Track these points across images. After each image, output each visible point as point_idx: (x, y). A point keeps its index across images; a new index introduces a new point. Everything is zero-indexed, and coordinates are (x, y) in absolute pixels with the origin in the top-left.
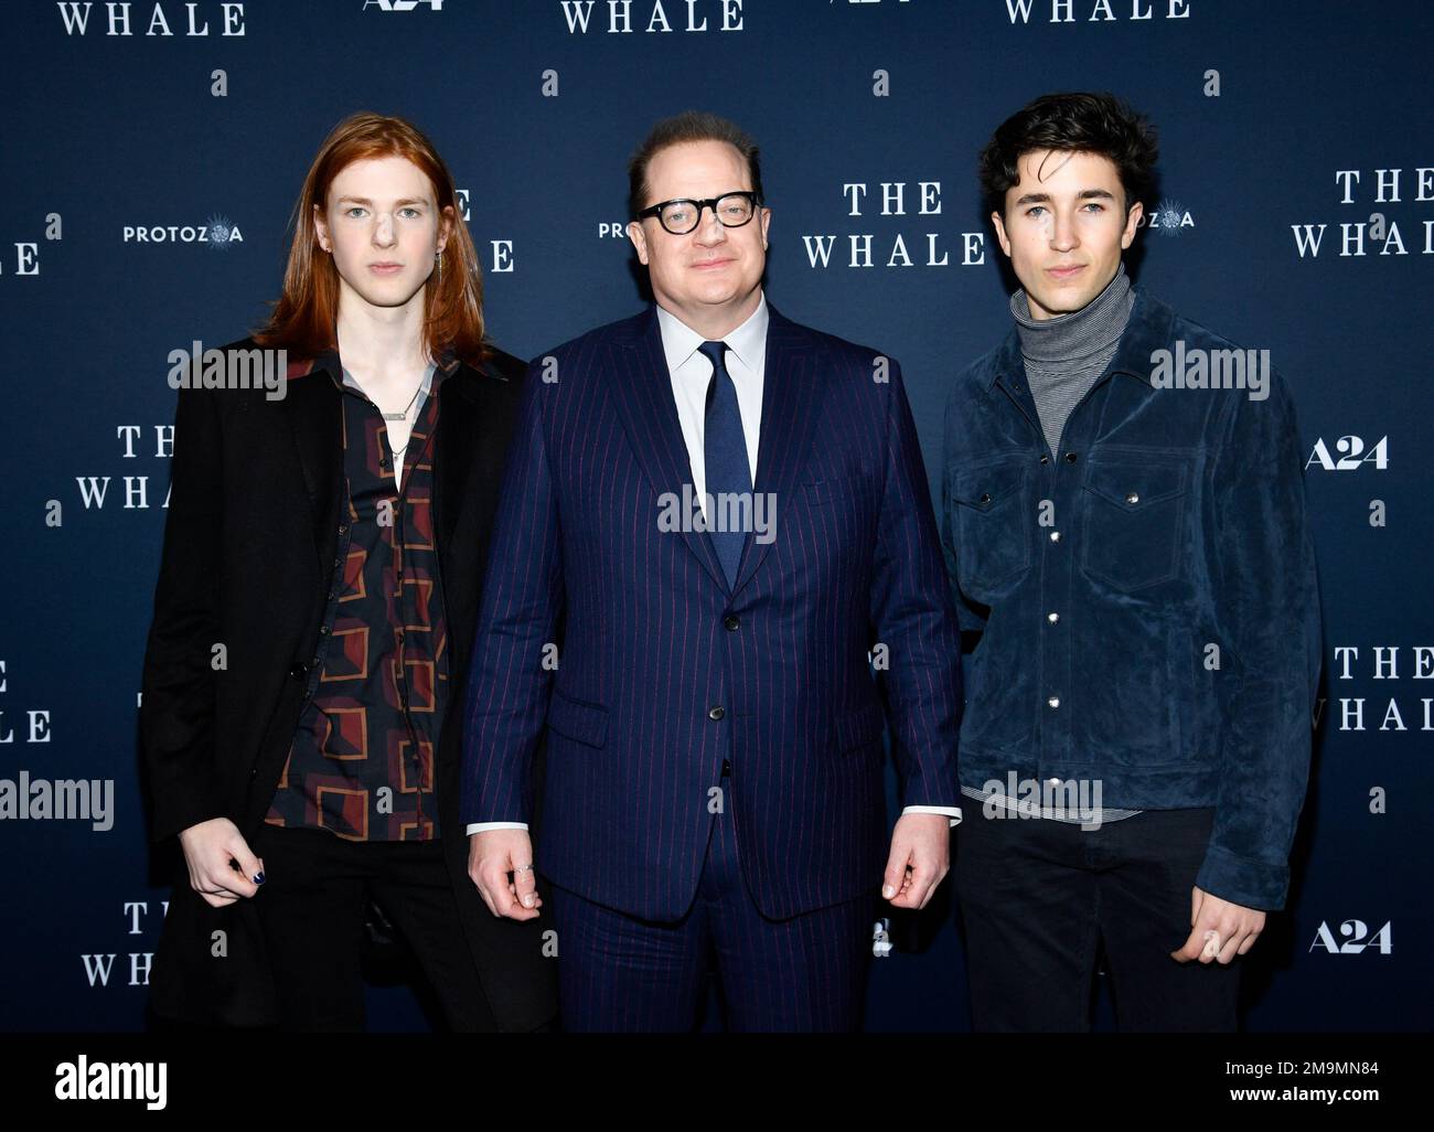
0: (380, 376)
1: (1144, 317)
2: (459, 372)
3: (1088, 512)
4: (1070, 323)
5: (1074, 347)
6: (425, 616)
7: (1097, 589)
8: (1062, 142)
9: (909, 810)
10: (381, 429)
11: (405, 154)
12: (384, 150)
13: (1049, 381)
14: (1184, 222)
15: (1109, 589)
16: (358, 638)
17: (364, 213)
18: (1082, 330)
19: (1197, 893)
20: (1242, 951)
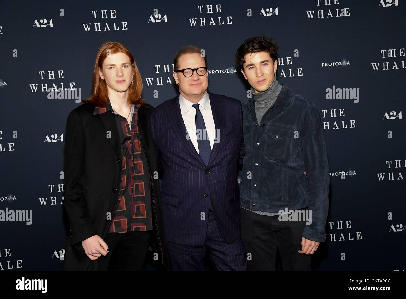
1: (284, 92)
3: (266, 139)
7: (266, 158)
8: (254, 50)
11: (122, 51)
12: (117, 51)
15: (269, 158)
17: (113, 68)
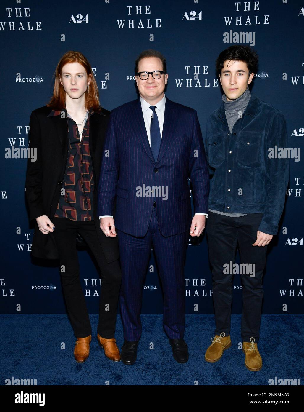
0: (76, 115)
1: (253, 100)
2: (94, 113)
3: (238, 147)
4: (235, 102)
5: (236, 108)
6: (88, 171)
7: (239, 164)
9: (196, 214)
10: (77, 128)
11: (78, 62)
12: (74, 61)
13: (231, 116)
14: (266, 76)
15: (242, 164)
16: (73, 176)
17: (69, 76)
18: (238, 104)
19: (258, 232)
20: (267, 244)
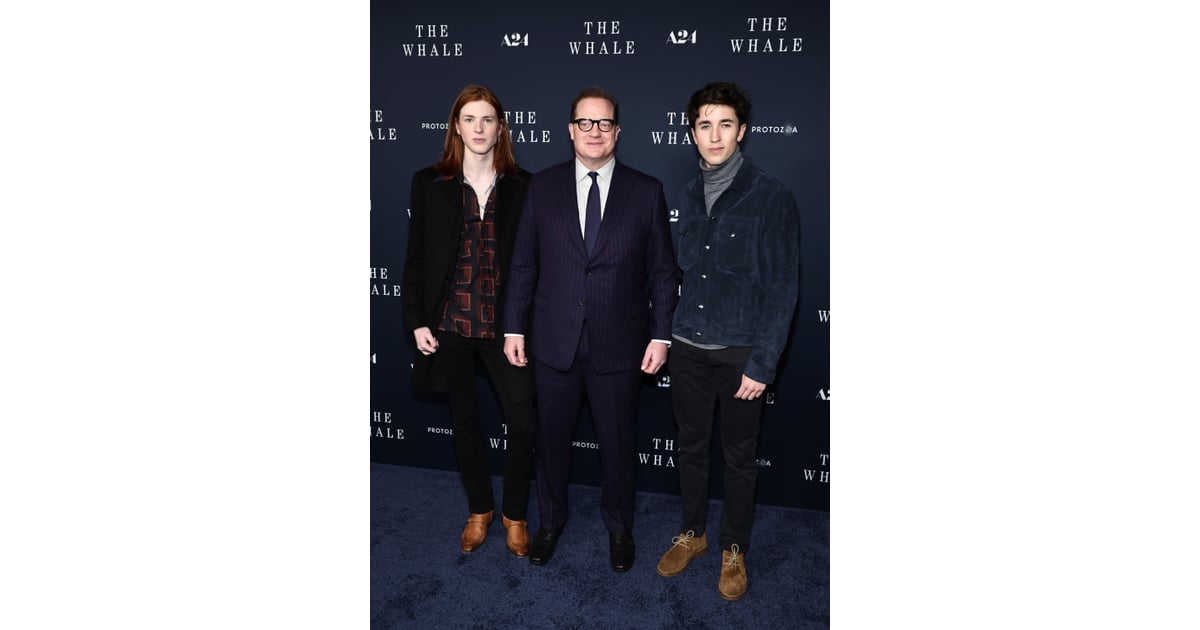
0: (478, 179)
1: (745, 168)
3: (718, 240)
4: (718, 169)
6: (491, 263)
7: (719, 267)
8: (714, 101)
10: (476, 199)
11: (486, 100)
12: (479, 98)
13: (711, 190)
15: (723, 267)
16: (469, 270)
17: (472, 121)
18: (722, 172)
19: (743, 376)
20: (757, 397)
